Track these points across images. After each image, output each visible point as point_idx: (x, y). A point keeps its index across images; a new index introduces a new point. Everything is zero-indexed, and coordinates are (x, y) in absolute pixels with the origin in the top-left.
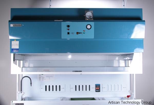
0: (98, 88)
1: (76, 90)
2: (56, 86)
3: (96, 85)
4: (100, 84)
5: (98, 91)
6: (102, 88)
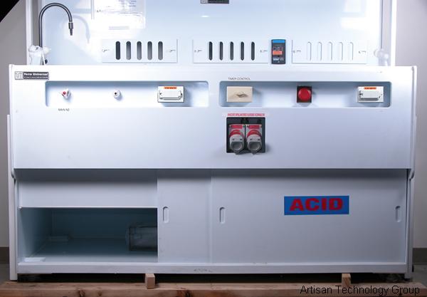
0: (279, 51)
1: (211, 57)
2: (150, 44)
3: (273, 43)
4: (285, 40)
5: (279, 62)
6: (292, 51)
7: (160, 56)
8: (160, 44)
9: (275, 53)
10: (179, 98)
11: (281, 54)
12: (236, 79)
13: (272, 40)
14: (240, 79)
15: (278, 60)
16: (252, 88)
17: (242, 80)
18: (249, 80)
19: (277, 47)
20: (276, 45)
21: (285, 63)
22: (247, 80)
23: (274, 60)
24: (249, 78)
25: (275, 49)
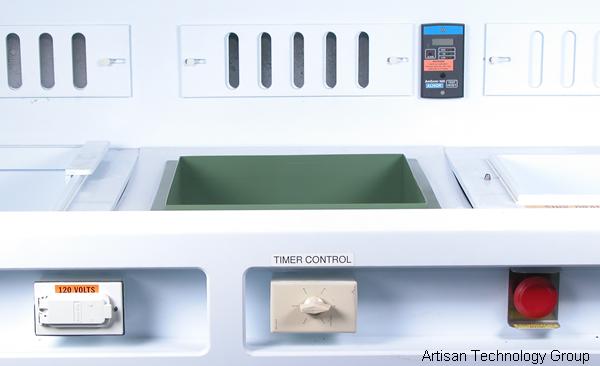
0: (443, 61)
1: (234, 80)
2: (46, 40)
3: (425, 33)
4: (463, 25)
5: (443, 93)
6: (484, 59)
7: (80, 79)
8: (78, 40)
9: (432, 65)
10: (108, 324)
11: (451, 69)
12: (303, 260)
13: (423, 26)
14: (316, 260)
15: (440, 86)
16: (355, 283)
17: (322, 264)
18: (346, 264)
19: (437, 47)
20: (435, 42)
21: (462, 96)
22: (339, 265)
23: (428, 86)
24: (346, 259)
25: (430, 54)
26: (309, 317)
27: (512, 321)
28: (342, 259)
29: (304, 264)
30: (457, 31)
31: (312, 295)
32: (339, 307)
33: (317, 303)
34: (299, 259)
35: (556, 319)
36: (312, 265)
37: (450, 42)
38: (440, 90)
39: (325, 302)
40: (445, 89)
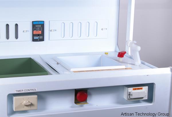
0: (38, 31)
3: (34, 24)
4: (44, 21)
5: (38, 40)
6: (49, 30)
11: (41, 33)
12: (24, 91)
13: (33, 22)
14: (27, 90)
15: (38, 38)
16: (37, 96)
17: (29, 92)
18: (35, 91)
19: (37, 27)
20: (36, 26)
21: (44, 41)
22: (33, 91)
23: (35, 38)
24: (35, 90)
25: (35, 30)
26: (24, 106)
27: (76, 103)
28: (34, 90)
29: (24, 92)
30: (42, 23)
31: (25, 100)
32: (33, 103)
33: (27, 102)
34: (22, 90)
35: (87, 101)
36: (26, 92)
37: (40, 26)
38: (37, 39)
39: (29, 102)
40: (39, 39)
